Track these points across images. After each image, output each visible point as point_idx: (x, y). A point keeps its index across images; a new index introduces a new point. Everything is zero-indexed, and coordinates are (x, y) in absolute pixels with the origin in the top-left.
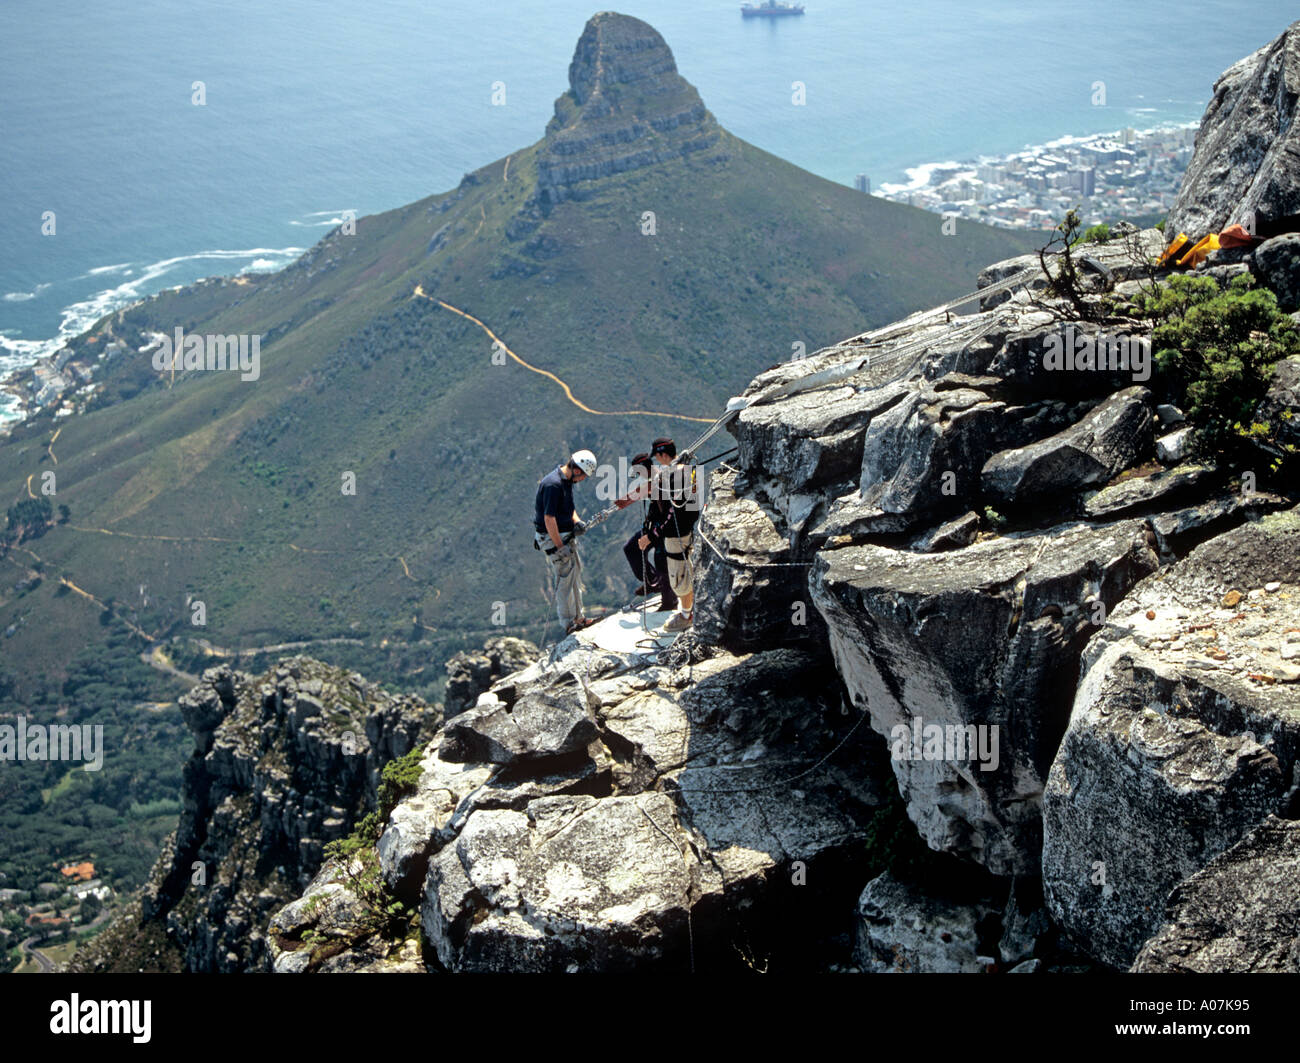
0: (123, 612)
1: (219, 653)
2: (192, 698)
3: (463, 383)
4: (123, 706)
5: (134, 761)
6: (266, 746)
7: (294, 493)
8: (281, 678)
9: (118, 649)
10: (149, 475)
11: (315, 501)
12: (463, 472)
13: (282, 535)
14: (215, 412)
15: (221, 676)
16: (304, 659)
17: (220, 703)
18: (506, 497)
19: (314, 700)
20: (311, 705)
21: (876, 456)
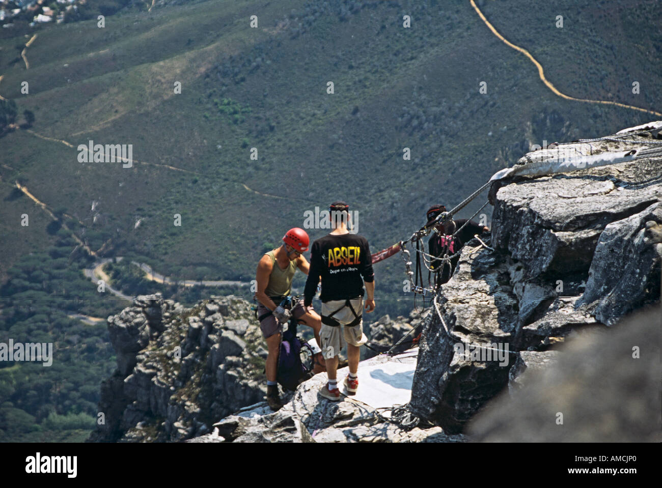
0: (72, 225)
1: (159, 280)
2: (121, 319)
3: (436, 49)
4: (57, 314)
5: (60, 371)
6: (184, 378)
7: (254, 134)
8: (210, 313)
9: (60, 260)
10: (117, 94)
11: (273, 146)
12: (422, 139)
13: (237, 174)
14: (190, 42)
15: (153, 301)
16: (235, 299)
17: (147, 328)
18: (461, 170)
19: (238, 340)
20: (234, 343)
21: (602, 263)
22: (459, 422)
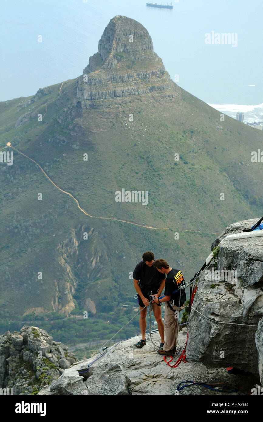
22: (215, 361)
